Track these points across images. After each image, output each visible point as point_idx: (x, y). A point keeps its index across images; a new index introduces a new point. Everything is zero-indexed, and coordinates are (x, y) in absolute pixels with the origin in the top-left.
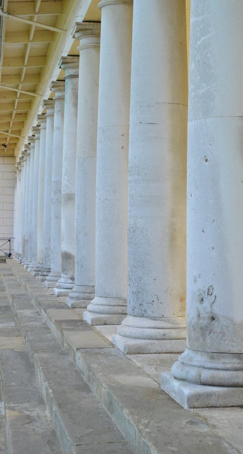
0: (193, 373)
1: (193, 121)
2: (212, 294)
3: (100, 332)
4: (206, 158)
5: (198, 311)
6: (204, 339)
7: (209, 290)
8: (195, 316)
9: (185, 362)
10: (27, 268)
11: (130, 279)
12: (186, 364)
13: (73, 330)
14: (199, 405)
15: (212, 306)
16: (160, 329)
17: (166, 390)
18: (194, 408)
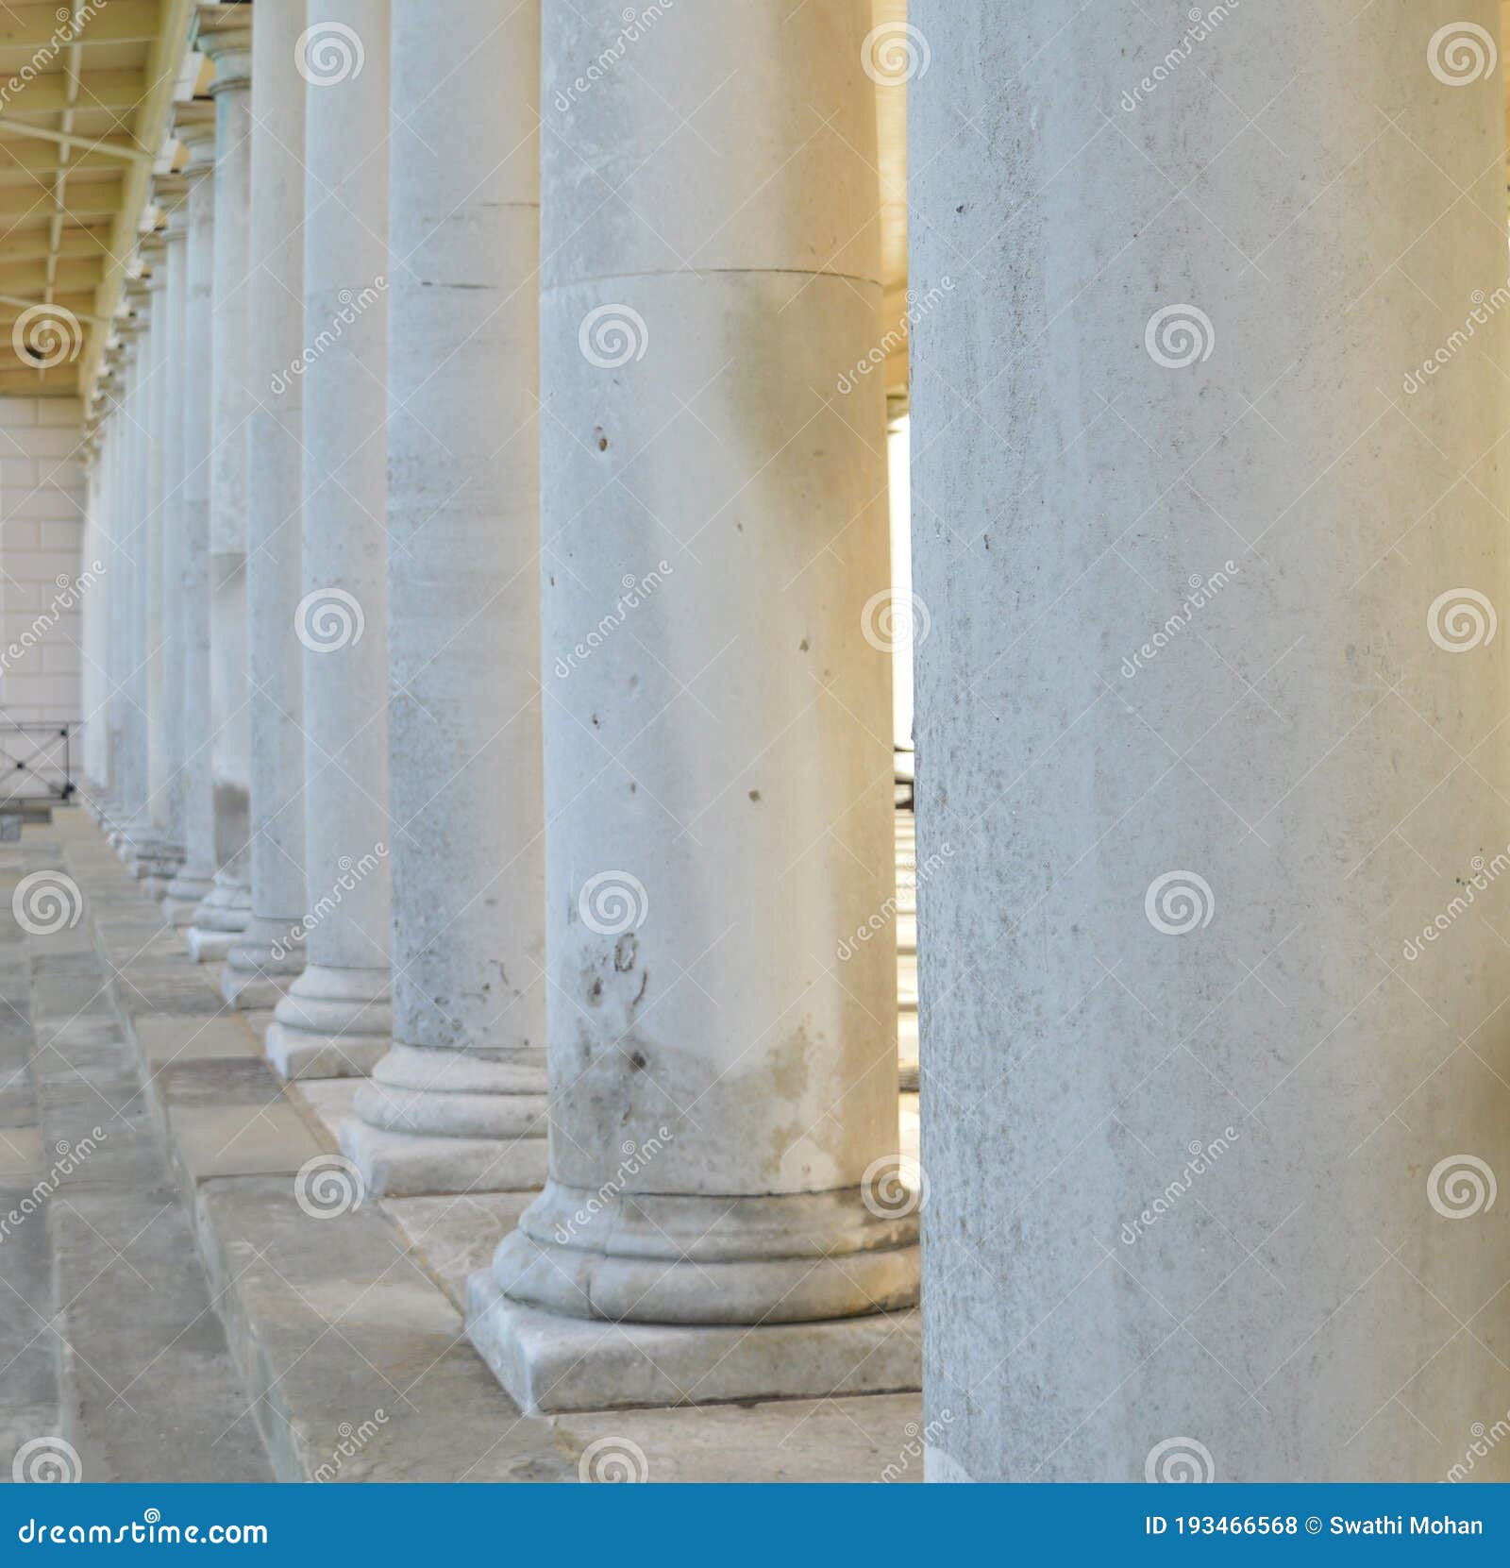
0: (561, 1275)
1: (554, 291)
2: (630, 967)
3: (311, 1109)
4: (600, 436)
5: (583, 1033)
6: (607, 1143)
7: (619, 950)
8: (573, 1052)
9: (538, 1232)
10: (118, 842)
11: (397, 901)
12: (542, 1240)
13: (209, 1100)
14: (580, 1401)
15: (632, 1011)
16: (512, 1094)
17: (476, 1340)
18: (561, 1410)
